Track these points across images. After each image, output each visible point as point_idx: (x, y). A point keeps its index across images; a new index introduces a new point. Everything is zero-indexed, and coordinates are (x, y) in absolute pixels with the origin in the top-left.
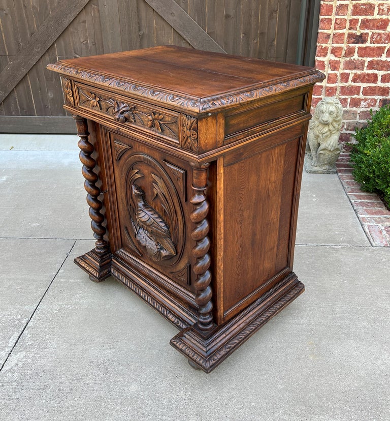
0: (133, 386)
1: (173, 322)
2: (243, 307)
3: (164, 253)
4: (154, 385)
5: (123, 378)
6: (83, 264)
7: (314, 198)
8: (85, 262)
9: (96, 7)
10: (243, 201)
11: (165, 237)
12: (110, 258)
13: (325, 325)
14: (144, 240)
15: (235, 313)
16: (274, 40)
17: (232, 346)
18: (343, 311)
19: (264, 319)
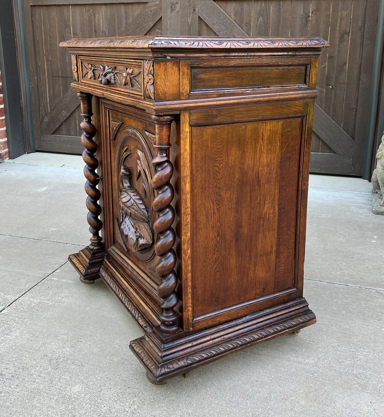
0: (77, 387)
1: (141, 326)
2: (223, 319)
3: (142, 241)
4: (100, 390)
5: (70, 377)
6: (75, 260)
7: (374, 239)
8: (77, 258)
9: (159, 31)
10: (220, 176)
11: (144, 221)
12: (102, 257)
13: (335, 370)
14: (127, 228)
15: (210, 323)
16: (345, 64)
17: (197, 359)
18: (368, 360)
19: (248, 340)
